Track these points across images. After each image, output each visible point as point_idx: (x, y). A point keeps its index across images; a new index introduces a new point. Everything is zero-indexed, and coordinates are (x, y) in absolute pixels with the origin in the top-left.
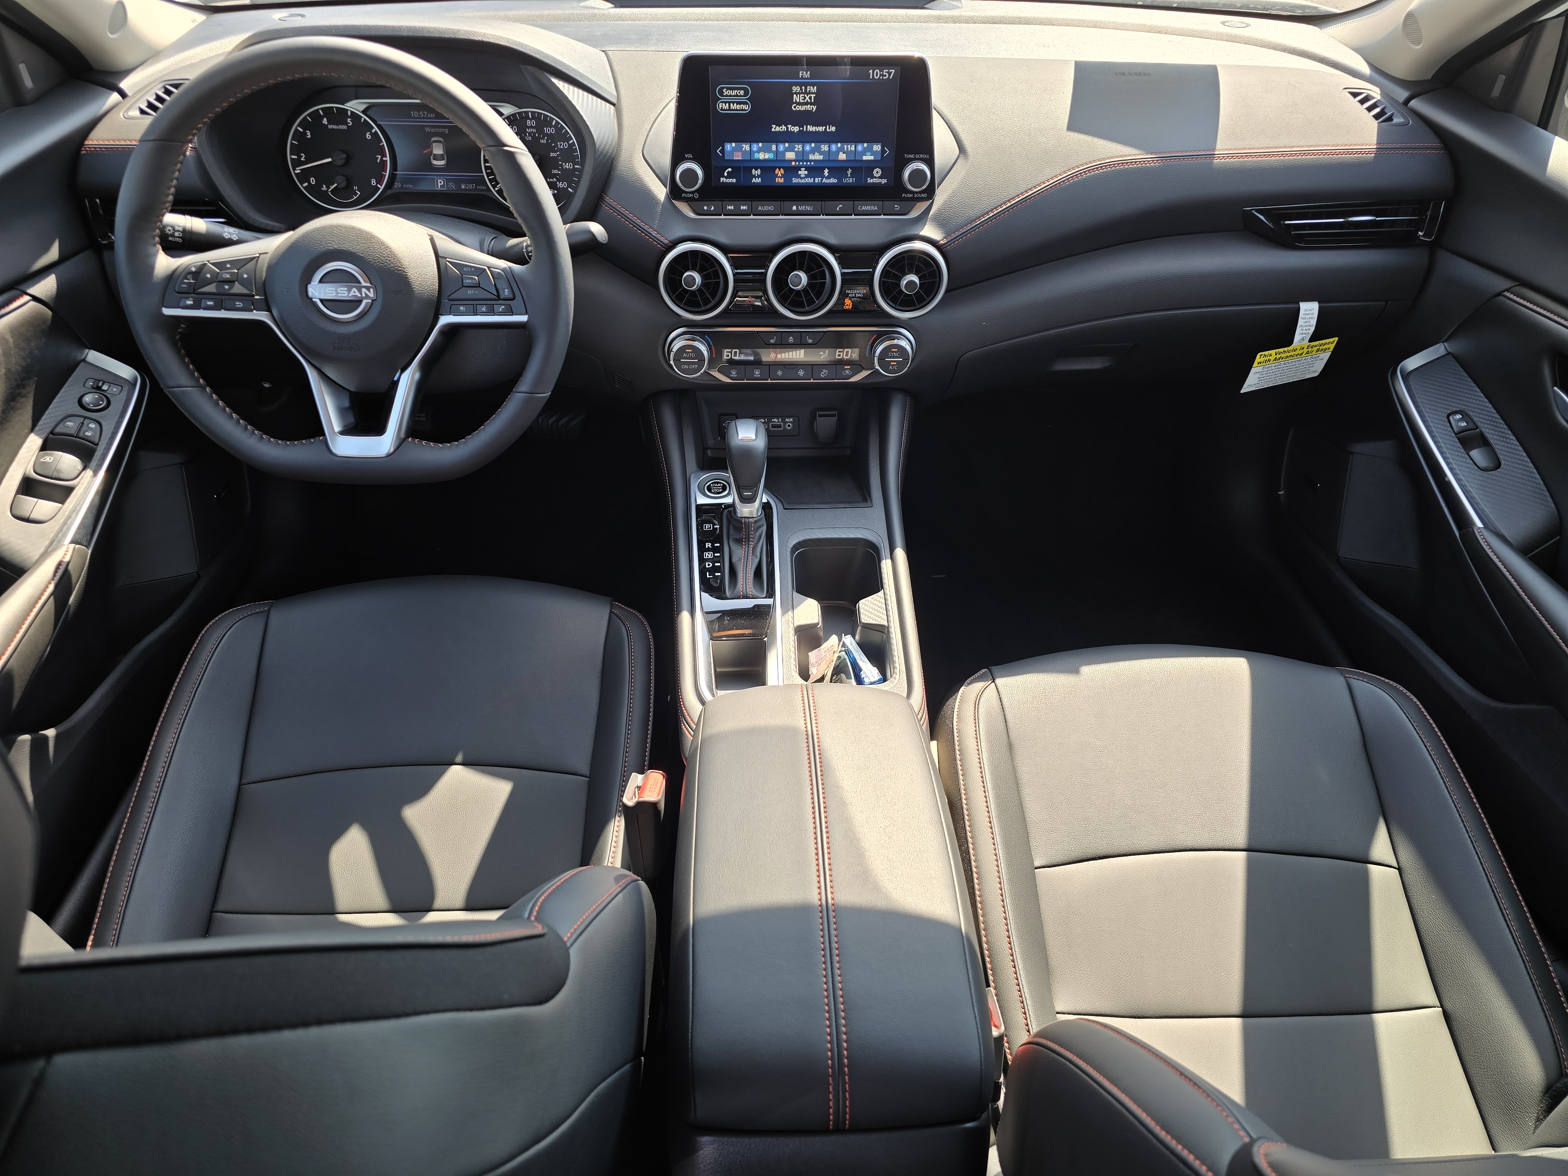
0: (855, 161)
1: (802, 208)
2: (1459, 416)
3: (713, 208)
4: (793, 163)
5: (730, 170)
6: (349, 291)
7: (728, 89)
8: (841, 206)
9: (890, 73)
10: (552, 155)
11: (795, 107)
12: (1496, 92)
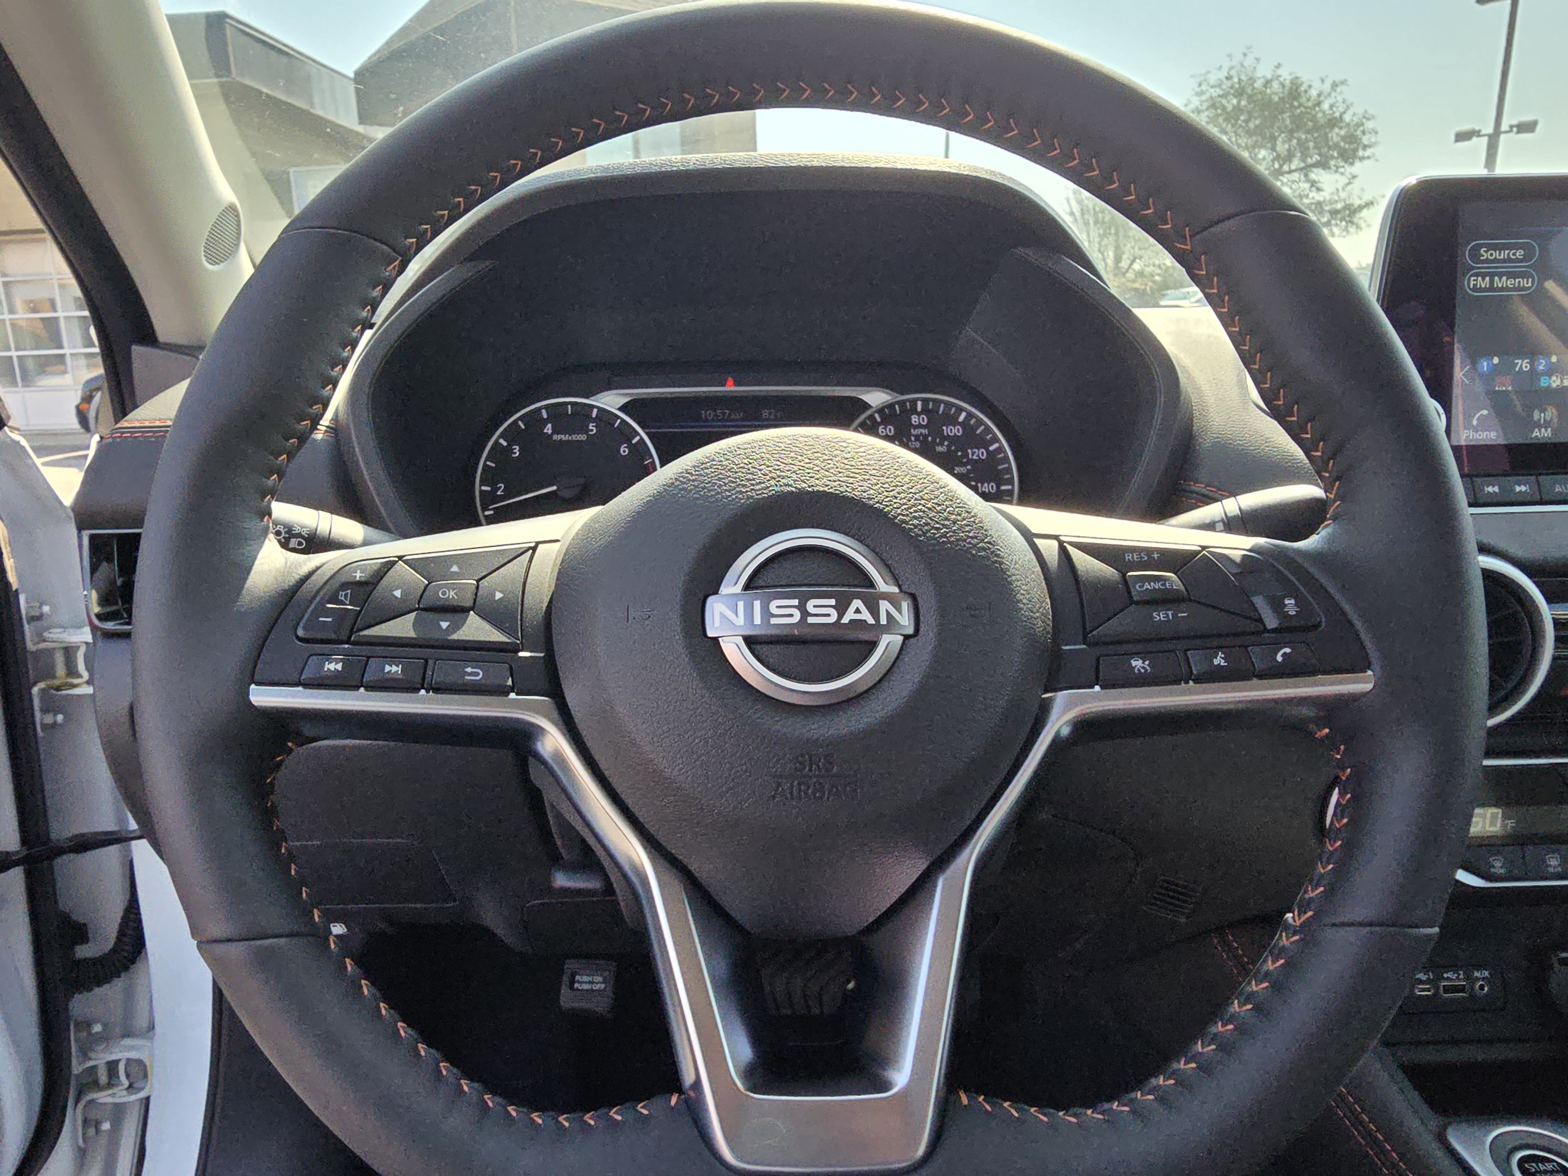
5: (1485, 412)
6: (841, 609)
7: (1490, 247)
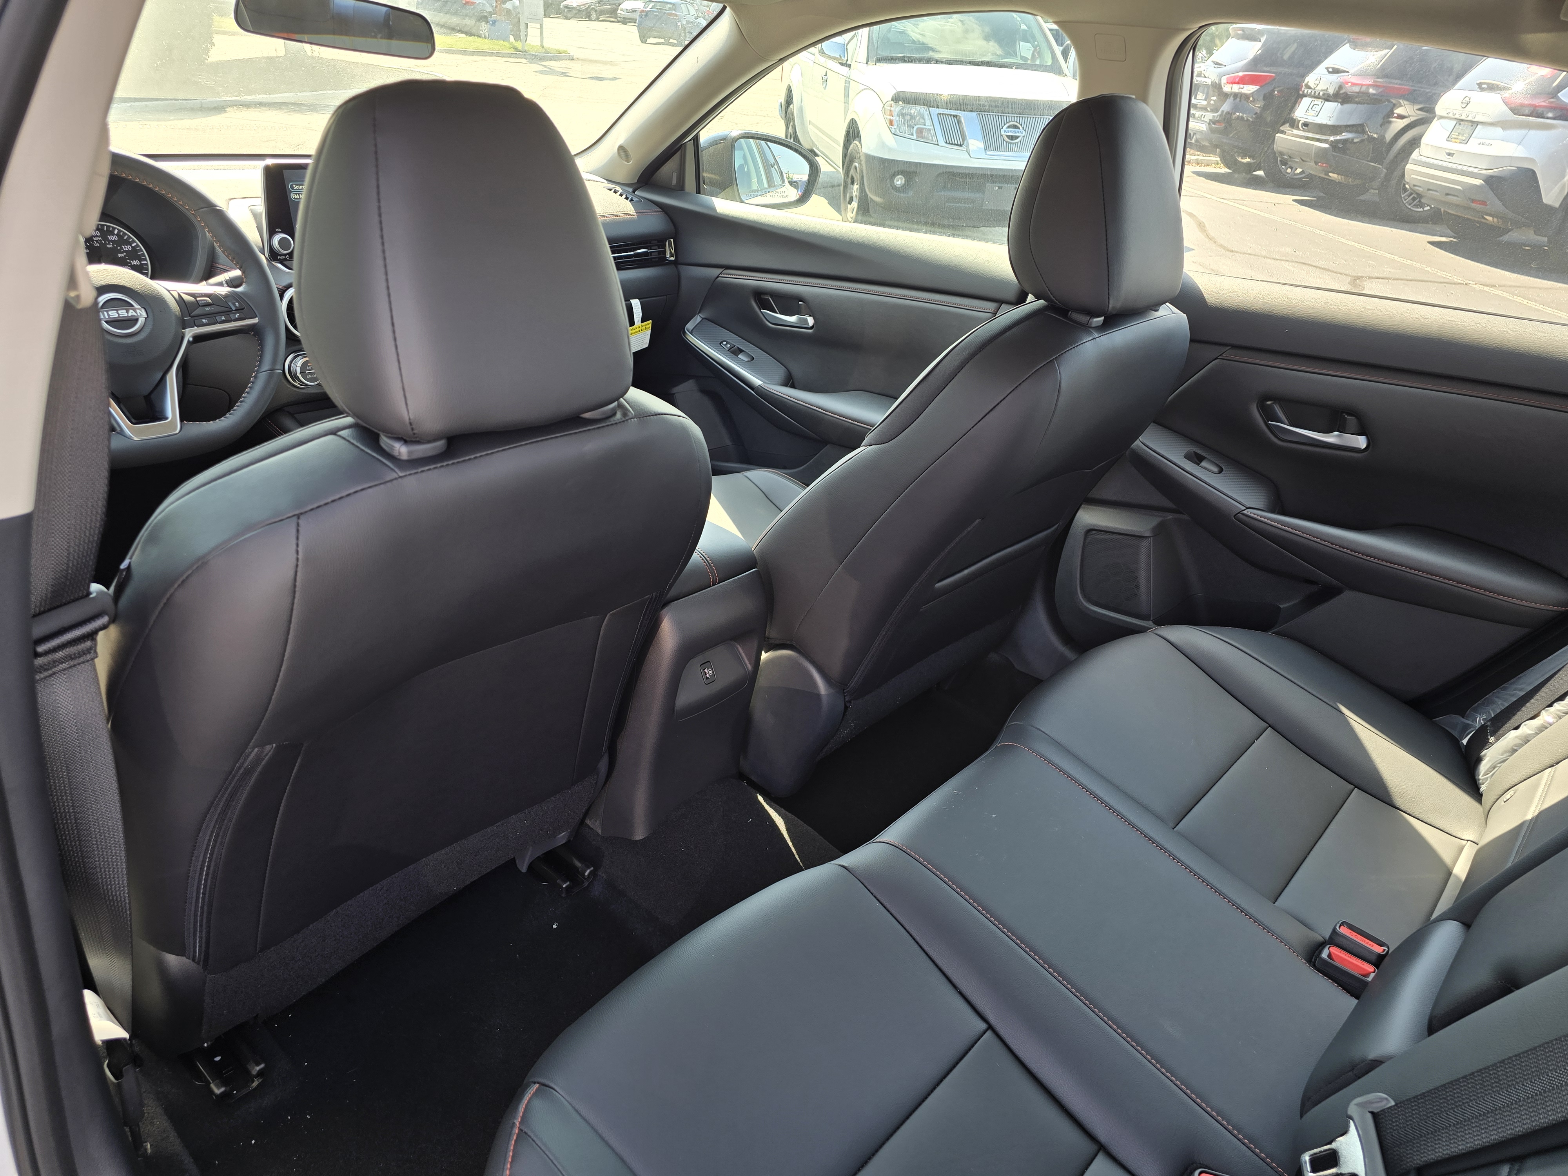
2: (725, 343)
6: (127, 312)
7: (296, 185)
10: (120, 255)
12: (674, 182)
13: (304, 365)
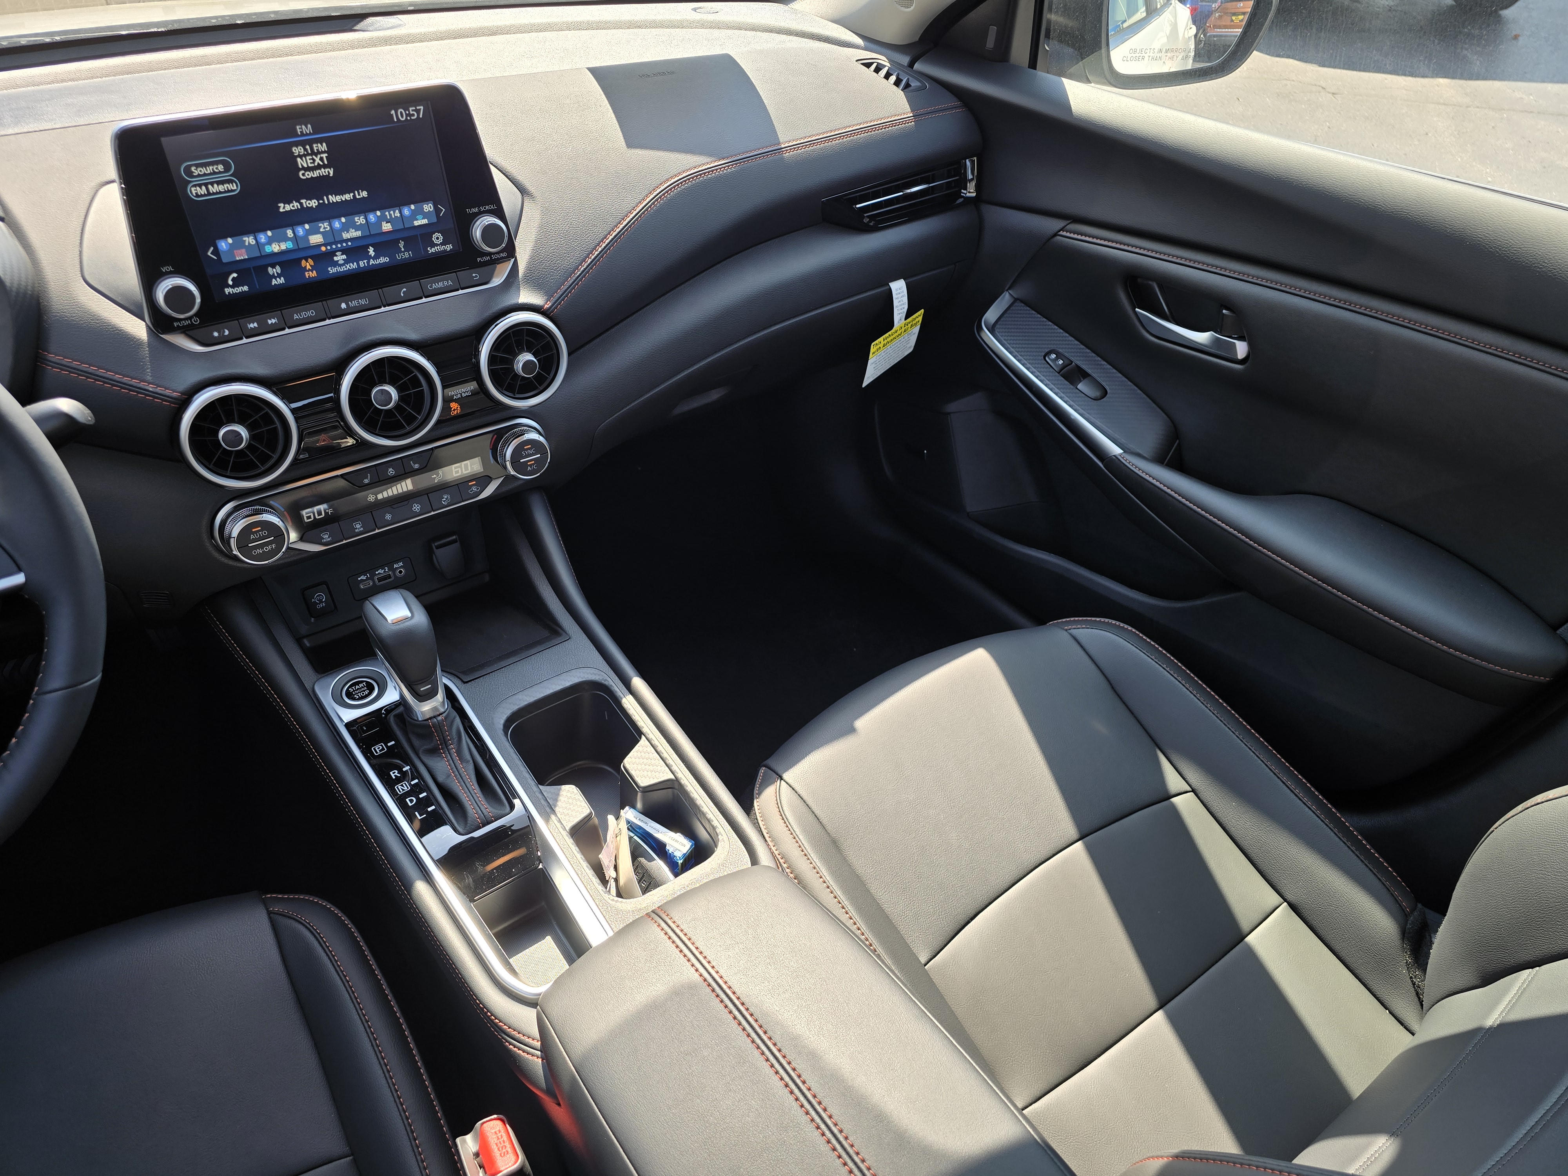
0: (405, 229)
1: (354, 304)
2: (1053, 356)
3: (227, 332)
4: (323, 249)
5: (235, 275)
7: (197, 166)
8: (405, 290)
9: (418, 111)
11: (303, 175)
12: (990, 43)
13: (245, 532)
